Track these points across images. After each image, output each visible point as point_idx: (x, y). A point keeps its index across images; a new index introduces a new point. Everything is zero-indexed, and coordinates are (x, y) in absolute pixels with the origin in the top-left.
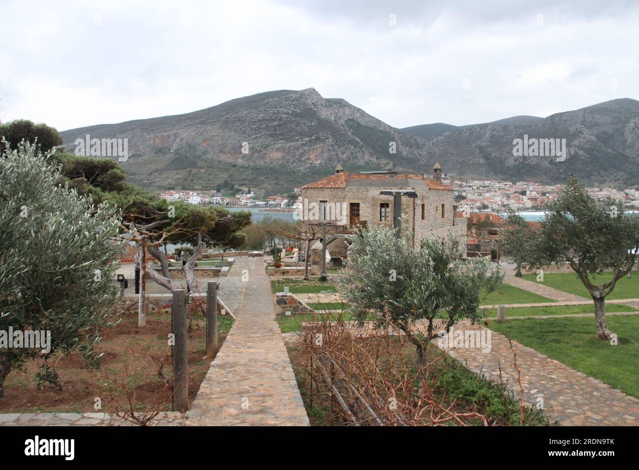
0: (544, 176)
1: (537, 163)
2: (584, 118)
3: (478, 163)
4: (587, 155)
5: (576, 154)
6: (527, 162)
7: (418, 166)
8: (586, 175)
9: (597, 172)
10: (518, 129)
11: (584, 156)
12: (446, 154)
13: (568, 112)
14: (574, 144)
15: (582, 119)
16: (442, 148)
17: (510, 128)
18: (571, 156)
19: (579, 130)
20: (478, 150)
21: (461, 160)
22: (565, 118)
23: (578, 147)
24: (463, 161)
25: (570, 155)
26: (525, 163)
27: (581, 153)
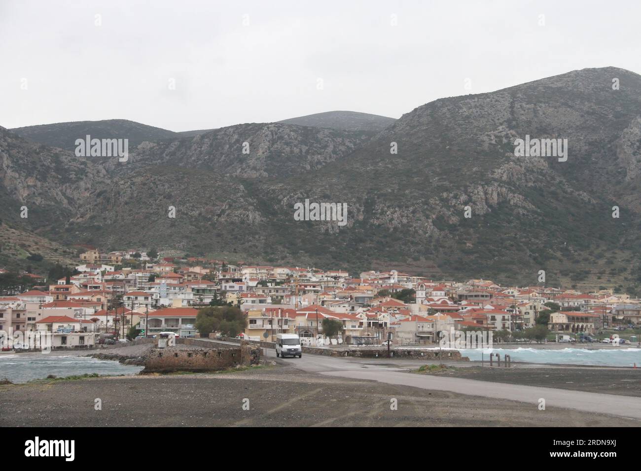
0: (422, 258)
1: (403, 225)
2: (512, 113)
3: (242, 222)
4: (532, 207)
5: (504, 203)
6: (376, 222)
7: (68, 230)
8: (535, 259)
9: (561, 250)
10: (340, 140)
11: (524, 208)
12: (151, 195)
13: (471, 97)
14: (496, 176)
15: (508, 115)
16: (139, 180)
17: (320, 136)
18: (490, 206)
19: (505, 141)
20: (242, 187)
21: (196, 213)
22: (465, 111)
23: (505, 182)
24: (200, 214)
25: (487, 203)
26: (372, 225)
27: (516, 199)
